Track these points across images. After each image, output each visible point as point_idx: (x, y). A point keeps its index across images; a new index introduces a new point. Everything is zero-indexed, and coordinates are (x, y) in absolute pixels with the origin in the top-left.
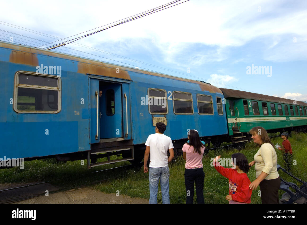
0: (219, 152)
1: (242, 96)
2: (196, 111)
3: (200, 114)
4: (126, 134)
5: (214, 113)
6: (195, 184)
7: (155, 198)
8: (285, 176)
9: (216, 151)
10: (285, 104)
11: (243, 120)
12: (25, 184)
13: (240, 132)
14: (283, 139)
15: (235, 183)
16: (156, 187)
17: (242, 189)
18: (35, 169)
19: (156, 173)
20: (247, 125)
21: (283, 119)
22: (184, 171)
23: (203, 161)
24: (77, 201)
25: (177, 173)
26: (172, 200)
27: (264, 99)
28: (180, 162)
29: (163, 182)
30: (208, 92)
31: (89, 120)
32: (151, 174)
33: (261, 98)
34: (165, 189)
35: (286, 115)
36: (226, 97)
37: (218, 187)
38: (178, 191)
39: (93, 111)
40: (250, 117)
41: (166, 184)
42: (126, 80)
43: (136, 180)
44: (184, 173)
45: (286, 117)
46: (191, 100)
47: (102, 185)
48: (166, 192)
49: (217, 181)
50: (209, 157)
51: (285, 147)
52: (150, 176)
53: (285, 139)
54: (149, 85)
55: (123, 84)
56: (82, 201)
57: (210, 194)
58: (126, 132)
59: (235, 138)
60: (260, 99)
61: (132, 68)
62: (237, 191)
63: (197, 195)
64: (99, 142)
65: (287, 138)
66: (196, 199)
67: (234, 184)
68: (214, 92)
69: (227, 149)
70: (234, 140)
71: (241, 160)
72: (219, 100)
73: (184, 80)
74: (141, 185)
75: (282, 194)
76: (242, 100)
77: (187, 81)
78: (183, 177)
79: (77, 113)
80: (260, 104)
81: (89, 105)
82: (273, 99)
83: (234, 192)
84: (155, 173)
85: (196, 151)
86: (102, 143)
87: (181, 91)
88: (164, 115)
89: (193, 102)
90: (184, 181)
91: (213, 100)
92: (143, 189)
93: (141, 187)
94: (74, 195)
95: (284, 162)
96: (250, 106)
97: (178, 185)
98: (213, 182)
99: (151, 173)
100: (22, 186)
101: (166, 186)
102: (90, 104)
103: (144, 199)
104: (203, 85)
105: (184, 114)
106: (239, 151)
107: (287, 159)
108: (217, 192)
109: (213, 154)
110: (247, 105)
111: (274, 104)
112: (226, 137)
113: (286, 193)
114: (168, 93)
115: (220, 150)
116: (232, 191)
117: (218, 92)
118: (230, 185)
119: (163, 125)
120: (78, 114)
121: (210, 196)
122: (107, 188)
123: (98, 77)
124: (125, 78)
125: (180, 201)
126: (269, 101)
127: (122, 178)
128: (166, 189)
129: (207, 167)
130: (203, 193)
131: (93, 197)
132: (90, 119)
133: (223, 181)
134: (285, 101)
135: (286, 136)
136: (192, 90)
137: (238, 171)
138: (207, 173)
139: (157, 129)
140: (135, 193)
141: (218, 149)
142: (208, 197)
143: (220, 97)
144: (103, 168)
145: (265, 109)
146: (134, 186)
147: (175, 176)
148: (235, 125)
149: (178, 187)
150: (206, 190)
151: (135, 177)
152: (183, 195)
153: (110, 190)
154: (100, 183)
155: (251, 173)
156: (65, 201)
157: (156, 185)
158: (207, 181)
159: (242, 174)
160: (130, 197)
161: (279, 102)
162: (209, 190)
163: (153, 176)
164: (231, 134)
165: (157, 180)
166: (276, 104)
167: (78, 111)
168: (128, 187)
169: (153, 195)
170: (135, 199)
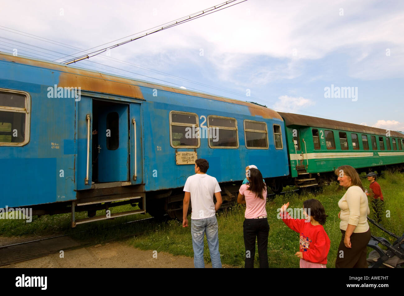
0: (288, 197)
1: (310, 124)
2: (242, 143)
3: (248, 148)
4: (134, 177)
5: (269, 146)
6: (257, 239)
7: (200, 258)
8: (374, 229)
9: (284, 196)
10: (372, 135)
11: (312, 156)
12: (38, 238)
13: (308, 172)
14: (370, 181)
15: (308, 237)
16: (201, 243)
17: (316, 246)
18: (51, 219)
19: (200, 225)
20: (317, 163)
21: (369, 154)
22: (243, 222)
23: (267, 210)
24: (104, 259)
25: (233, 225)
26: (226, 259)
27: (343, 127)
28: (238, 210)
29: (211, 237)
30: (260, 117)
31: (75, 156)
32: (193, 227)
33: (339, 126)
34: (213, 246)
35: (373, 150)
36: (287, 125)
37: (287, 242)
38: (234, 248)
39: (81, 143)
40: (321, 152)
41: (214, 239)
42: (136, 99)
43: (180, 234)
44: (242, 224)
45: (373, 153)
46: (235, 128)
47: (137, 239)
48: (215, 249)
49: (286, 234)
50: (275, 204)
51: (374, 191)
52: (192, 230)
53: (373, 181)
54: (172, 107)
55: (130, 105)
56: (111, 259)
57: (276, 251)
58: (134, 173)
59: (299, 180)
60: (337, 128)
61: (147, 83)
62: (309, 248)
63: (259, 253)
64: (90, 188)
65: (375, 179)
66: (257, 257)
67: (306, 239)
68: (270, 118)
69: (299, 194)
70: (299, 183)
71: (316, 209)
72: (276, 128)
73: (226, 100)
74: (187, 240)
75: (369, 252)
76: (311, 129)
77: (230, 102)
78: (242, 229)
79: (55, 146)
80: (336, 134)
81: (75, 135)
82: (355, 128)
83: (306, 250)
84: (197, 226)
85: (258, 197)
86: (98, 189)
87: (220, 116)
88: (194, 150)
89: (237, 132)
90: (242, 234)
91: (268, 129)
92: (188, 245)
93: (186, 242)
94: (101, 252)
95: (373, 211)
96: (323, 137)
97: (235, 240)
98: (280, 237)
99: (193, 225)
100: (33, 240)
101: (214, 242)
102: (77, 132)
103: (191, 258)
104: (254, 108)
105: (224, 148)
106: (316, 196)
107: (377, 207)
108: (285, 249)
109: (281, 200)
110: (317, 136)
111: (357, 135)
112: (288, 180)
113: (375, 250)
114: (201, 118)
115: (290, 195)
116: (303, 247)
117: (276, 117)
118: (300, 240)
119: (205, 163)
120: (58, 147)
121: (276, 255)
122: (142, 243)
123: (91, 93)
124: (134, 96)
125: (237, 260)
126: (349, 130)
127: (161, 231)
128: (215, 246)
129: (272, 217)
130: (267, 250)
131: (124, 255)
132: (77, 155)
133: (293, 234)
134: (372, 131)
135: (374, 176)
136: (237, 114)
137: (312, 222)
138: (272, 225)
139: (197, 167)
140: (179, 250)
141: (287, 194)
142: (273, 256)
143: (278, 125)
144: (137, 217)
145: (345, 141)
146: (178, 240)
147: (231, 229)
148: (300, 163)
149: (234, 243)
150: (271, 246)
151: (180, 229)
152: (241, 253)
153: (147, 246)
154: (134, 237)
155: (330, 225)
156: (89, 260)
157: (201, 240)
158: (273, 235)
159: (317, 226)
160: (172, 255)
161: (364, 131)
162: (274, 247)
163: (196, 229)
164: (295, 175)
165: (202, 234)
166: (360, 135)
167: (57, 143)
168: (170, 242)
169: (197, 253)
170: (179, 257)
